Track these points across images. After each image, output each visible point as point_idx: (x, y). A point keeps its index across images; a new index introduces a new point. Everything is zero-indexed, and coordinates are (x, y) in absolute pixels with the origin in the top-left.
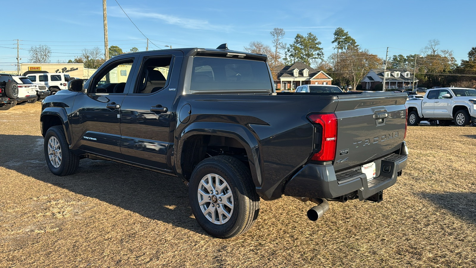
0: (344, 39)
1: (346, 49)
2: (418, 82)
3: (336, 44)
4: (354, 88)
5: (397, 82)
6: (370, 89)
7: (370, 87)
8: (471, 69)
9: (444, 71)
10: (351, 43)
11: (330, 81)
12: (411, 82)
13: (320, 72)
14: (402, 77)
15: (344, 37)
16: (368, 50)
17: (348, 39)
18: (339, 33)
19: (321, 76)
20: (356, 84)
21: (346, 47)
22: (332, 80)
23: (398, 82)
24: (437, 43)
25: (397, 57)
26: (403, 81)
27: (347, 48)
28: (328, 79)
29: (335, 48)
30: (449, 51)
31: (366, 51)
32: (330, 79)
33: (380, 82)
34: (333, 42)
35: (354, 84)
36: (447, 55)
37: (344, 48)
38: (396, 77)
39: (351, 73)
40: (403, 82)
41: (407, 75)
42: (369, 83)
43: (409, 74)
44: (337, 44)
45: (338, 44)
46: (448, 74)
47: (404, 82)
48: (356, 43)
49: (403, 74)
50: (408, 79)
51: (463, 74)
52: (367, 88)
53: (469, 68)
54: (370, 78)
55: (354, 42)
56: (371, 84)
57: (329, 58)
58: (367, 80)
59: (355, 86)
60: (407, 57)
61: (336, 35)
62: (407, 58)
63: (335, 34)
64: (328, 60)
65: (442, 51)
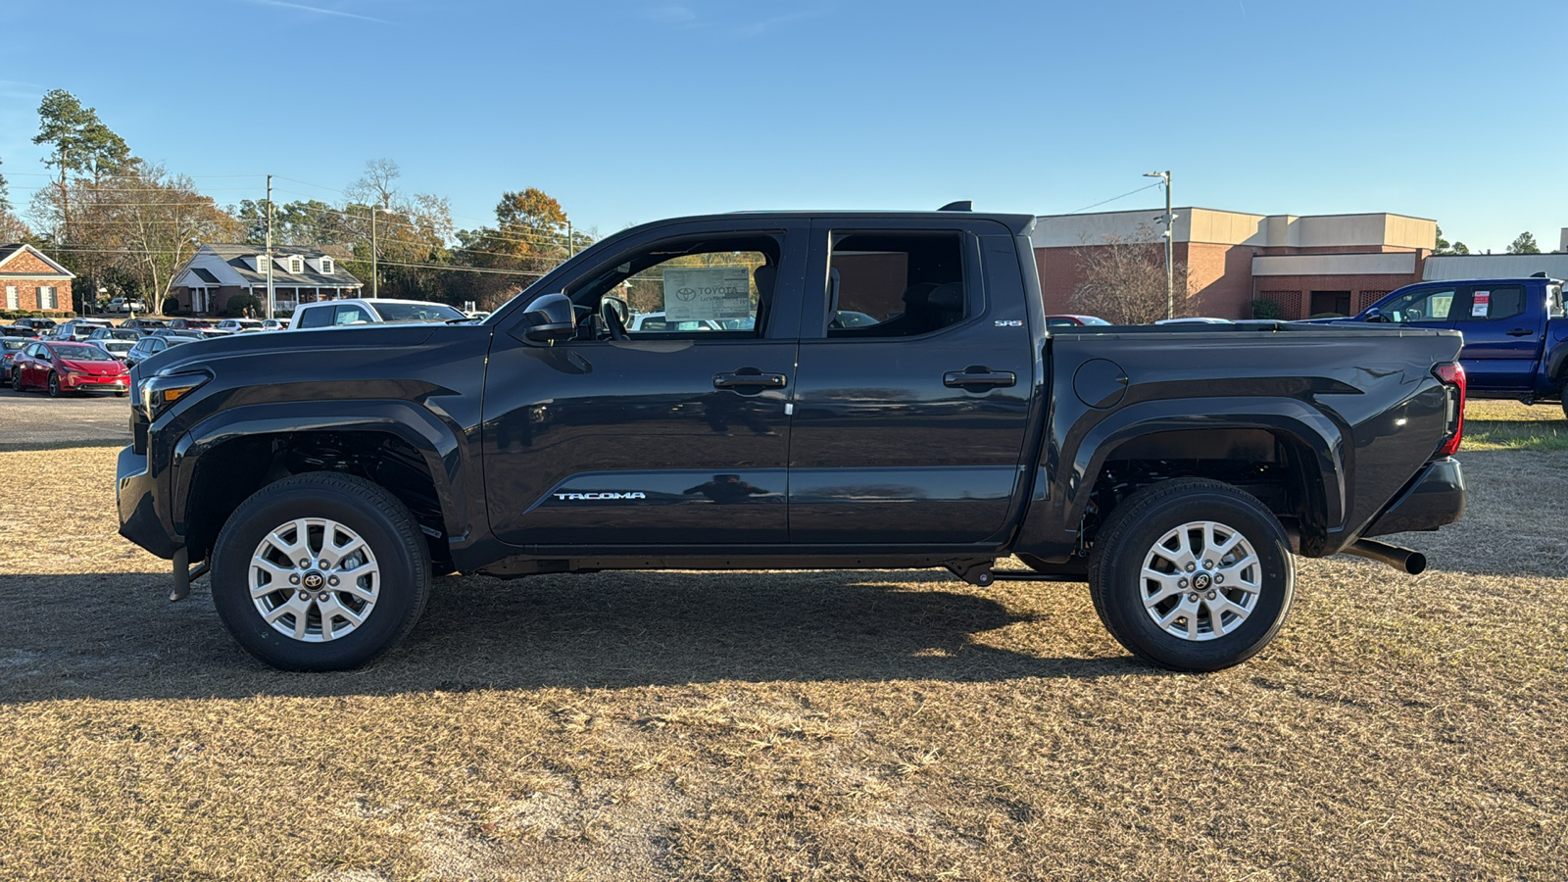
0: (81, 131)
1: (94, 170)
2: (362, 289)
3: (51, 148)
4: (157, 309)
5: (297, 287)
6: (207, 310)
7: (207, 304)
8: (509, 255)
9: (433, 257)
10: (110, 150)
11: (64, 283)
12: (341, 290)
13: (23, 249)
14: (311, 273)
15: (81, 127)
16: (189, 180)
17: (95, 135)
18: (58, 111)
19: (27, 263)
20: (161, 296)
21: (94, 163)
22: (73, 280)
23: (299, 289)
24: (392, 172)
25: (255, 206)
26: (317, 285)
27: (97, 166)
28: (55, 274)
29: (49, 163)
30: (440, 200)
31: (184, 181)
32: (67, 274)
33: (242, 287)
34: (39, 140)
35: (153, 295)
36: (435, 210)
37: (83, 166)
38: (291, 272)
39: (139, 254)
40: (315, 289)
41: (326, 266)
42: (201, 290)
43: (332, 265)
44: (58, 148)
45: (62, 150)
46: (446, 266)
47: (320, 289)
48: (128, 150)
49: (313, 263)
50: (329, 280)
51: (491, 267)
52: (197, 307)
53: (504, 251)
54: (204, 274)
55: (118, 148)
56: (210, 294)
57: (37, 196)
58: (195, 282)
59: (160, 301)
60: (286, 207)
61: (47, 116)
62: (286, 212)
63: (45, 111)
64: (36, 204)
65: (421, 198)
